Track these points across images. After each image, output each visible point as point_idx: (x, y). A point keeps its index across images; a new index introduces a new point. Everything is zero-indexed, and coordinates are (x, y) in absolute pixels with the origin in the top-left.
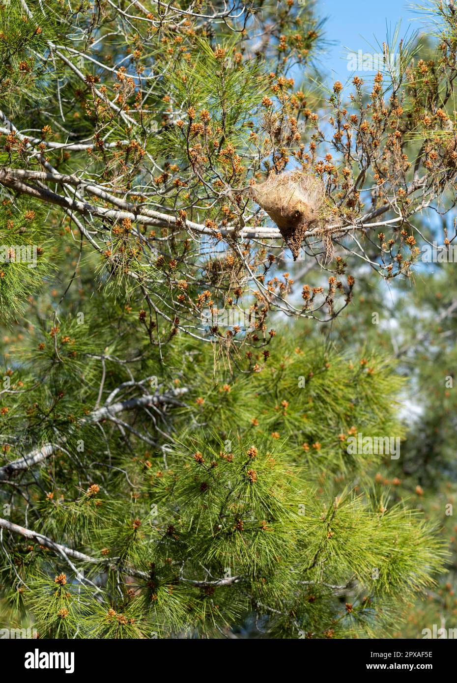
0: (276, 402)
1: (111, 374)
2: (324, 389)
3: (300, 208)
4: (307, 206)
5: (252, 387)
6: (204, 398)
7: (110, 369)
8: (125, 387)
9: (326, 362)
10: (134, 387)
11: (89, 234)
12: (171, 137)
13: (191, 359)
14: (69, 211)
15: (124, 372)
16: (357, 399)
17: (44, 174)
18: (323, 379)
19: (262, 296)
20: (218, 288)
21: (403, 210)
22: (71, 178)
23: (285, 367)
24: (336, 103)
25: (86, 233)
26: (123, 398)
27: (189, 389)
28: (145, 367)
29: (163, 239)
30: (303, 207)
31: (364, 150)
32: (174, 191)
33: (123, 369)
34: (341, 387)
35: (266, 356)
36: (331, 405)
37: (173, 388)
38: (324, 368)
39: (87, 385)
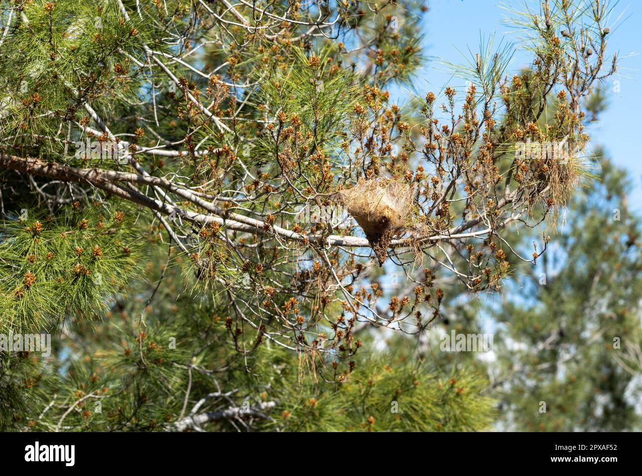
0: (363, 419)
1: (198, 385)
2: (412, 407)
3: (387, 213)
4: (394, 212)
5: (340, 402)
6: (290, 412)
7: (197, 380)
8: (212, 398)
9: (414, 380)
10: (220, 399)
11: (179, 238)
12: (264, 144)
13: (279, 372)
14: (159, 214)
15: (211, 383)
16: (445, 418)
17: (134, 176)
18: (411, 396)
19: (349, 305)
20: (305, 297)
21: (492, 221)
22: (162, 181)
23: (373, 383)
24: (428, 113)
25: (175, 236)
26: (210, 409)
27: (276, 403)
28: (231, 377)
29: (253, 246)
30: (390, 213)
31: (455, 161)
32: (264, 197)
33: (210, 380)
34: (429, 405)
35: (351, 366)
36: (418, 424)
37: (260, 401)
38: (412, 386)
39: (173, 395)
